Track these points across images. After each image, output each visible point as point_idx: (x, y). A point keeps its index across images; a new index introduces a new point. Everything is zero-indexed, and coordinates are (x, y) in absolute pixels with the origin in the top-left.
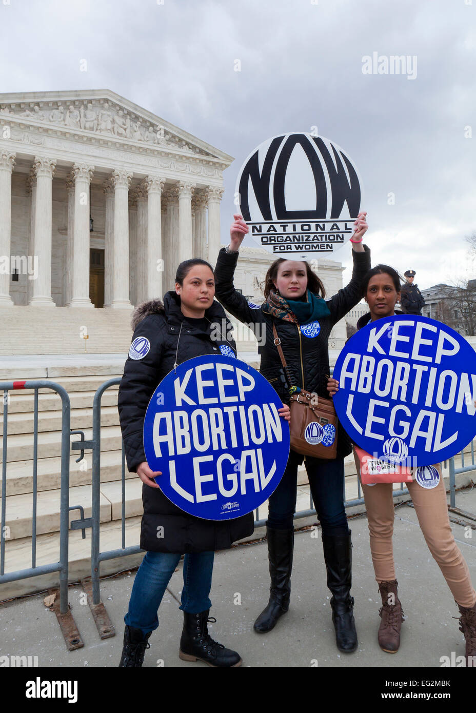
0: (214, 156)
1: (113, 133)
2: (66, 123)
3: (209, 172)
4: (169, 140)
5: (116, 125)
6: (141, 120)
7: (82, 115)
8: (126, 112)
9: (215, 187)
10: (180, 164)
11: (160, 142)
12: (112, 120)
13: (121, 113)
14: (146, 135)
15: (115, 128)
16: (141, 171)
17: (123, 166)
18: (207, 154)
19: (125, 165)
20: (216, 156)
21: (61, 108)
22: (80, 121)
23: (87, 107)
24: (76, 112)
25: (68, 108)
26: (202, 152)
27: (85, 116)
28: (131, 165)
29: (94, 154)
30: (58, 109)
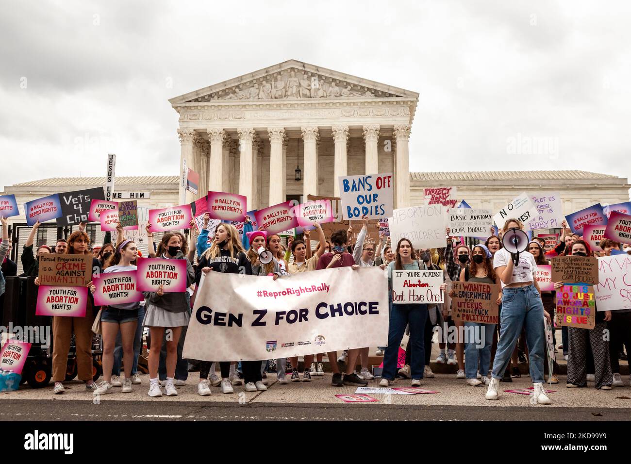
0: (397, 96)
1: (298, 96)
2: (260, 97)
3: (394, 111)
4: (351, 89)
5: (301, 89)
6: (324, 78)
7: (273, 86)
8: (310, 74)
9: (400, 125)
10: (363, 110)
11: (342, 94)
12: (298, 84)
13: (306, 76)
14: (330, 90)
15: (301, 91)
16: (325, 124)
17: (309, 123)
18: (391, 95)
19: (311, 121)
20: (399, 95)
21: (256, 85)
22: (271, 92)
23: (277, 79)
24: (268, 86)
25: (262, 84)
26: (384, 94)
27: (276, 87)
28: (315, 121)
29: (284, 117)
30: (253, 86)
